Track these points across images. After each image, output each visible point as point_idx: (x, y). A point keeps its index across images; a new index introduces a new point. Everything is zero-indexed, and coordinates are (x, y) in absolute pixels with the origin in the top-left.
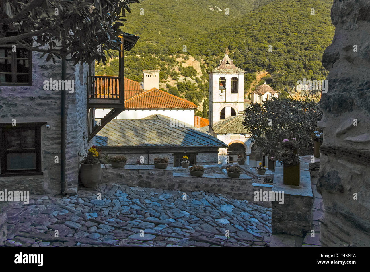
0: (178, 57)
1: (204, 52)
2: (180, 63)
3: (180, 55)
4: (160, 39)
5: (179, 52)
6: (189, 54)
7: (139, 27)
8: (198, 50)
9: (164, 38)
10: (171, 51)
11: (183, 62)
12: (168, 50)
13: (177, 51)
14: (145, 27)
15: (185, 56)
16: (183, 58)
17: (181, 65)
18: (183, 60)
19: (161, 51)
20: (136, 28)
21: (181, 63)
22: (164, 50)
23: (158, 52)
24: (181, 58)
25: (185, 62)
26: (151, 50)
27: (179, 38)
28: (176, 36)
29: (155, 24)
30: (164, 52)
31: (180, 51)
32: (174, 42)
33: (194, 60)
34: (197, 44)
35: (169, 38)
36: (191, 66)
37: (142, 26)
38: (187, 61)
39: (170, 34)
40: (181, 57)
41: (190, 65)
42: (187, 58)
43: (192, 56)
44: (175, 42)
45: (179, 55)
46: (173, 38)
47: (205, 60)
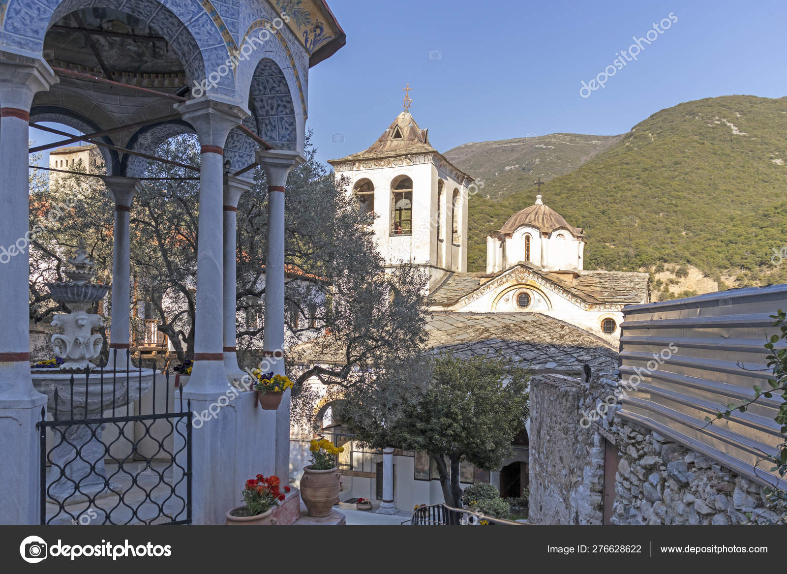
0: (660, 269)
1: (737, 259)
2: (664, 285)
3: (666, 265)
4: (634, 236)
5: (662, 258)
6: (688, 262)
7: (590, 213)
8: (721, 255)
9: (644, 234)
10: (644, 257)
11: (672, 282)
12: (636, 256)
13: (657, 255)
14: (603, 213)
15: (678, 267)
16: (672, 272)
17: (666, 290)
18: (673, 277)
19: (619, 259)
20: (584, 217)
21: (667, 285)
22: (627, 256)
23: (612, 262)
24: (668, 273)
25: (677, 283)
26: (596, 257)
27: (684, 233)
28: (676, 228)
29: (629, 205)
30: (625, 260)
31: (666, 257)
32: (669, 241)
33: (701, 276)
34: (722, 242)
35: (658, 234)
36: (691, 290)
37: (597, 211)
38: (682, 279)
39: (659, 225)
40: (668, 270)
41: (692, 288)
42: (682, 273)
43: (696, 265)
44: (672, 243)
45: (663, 266)
46: (668, 232)
47: (738, 280)
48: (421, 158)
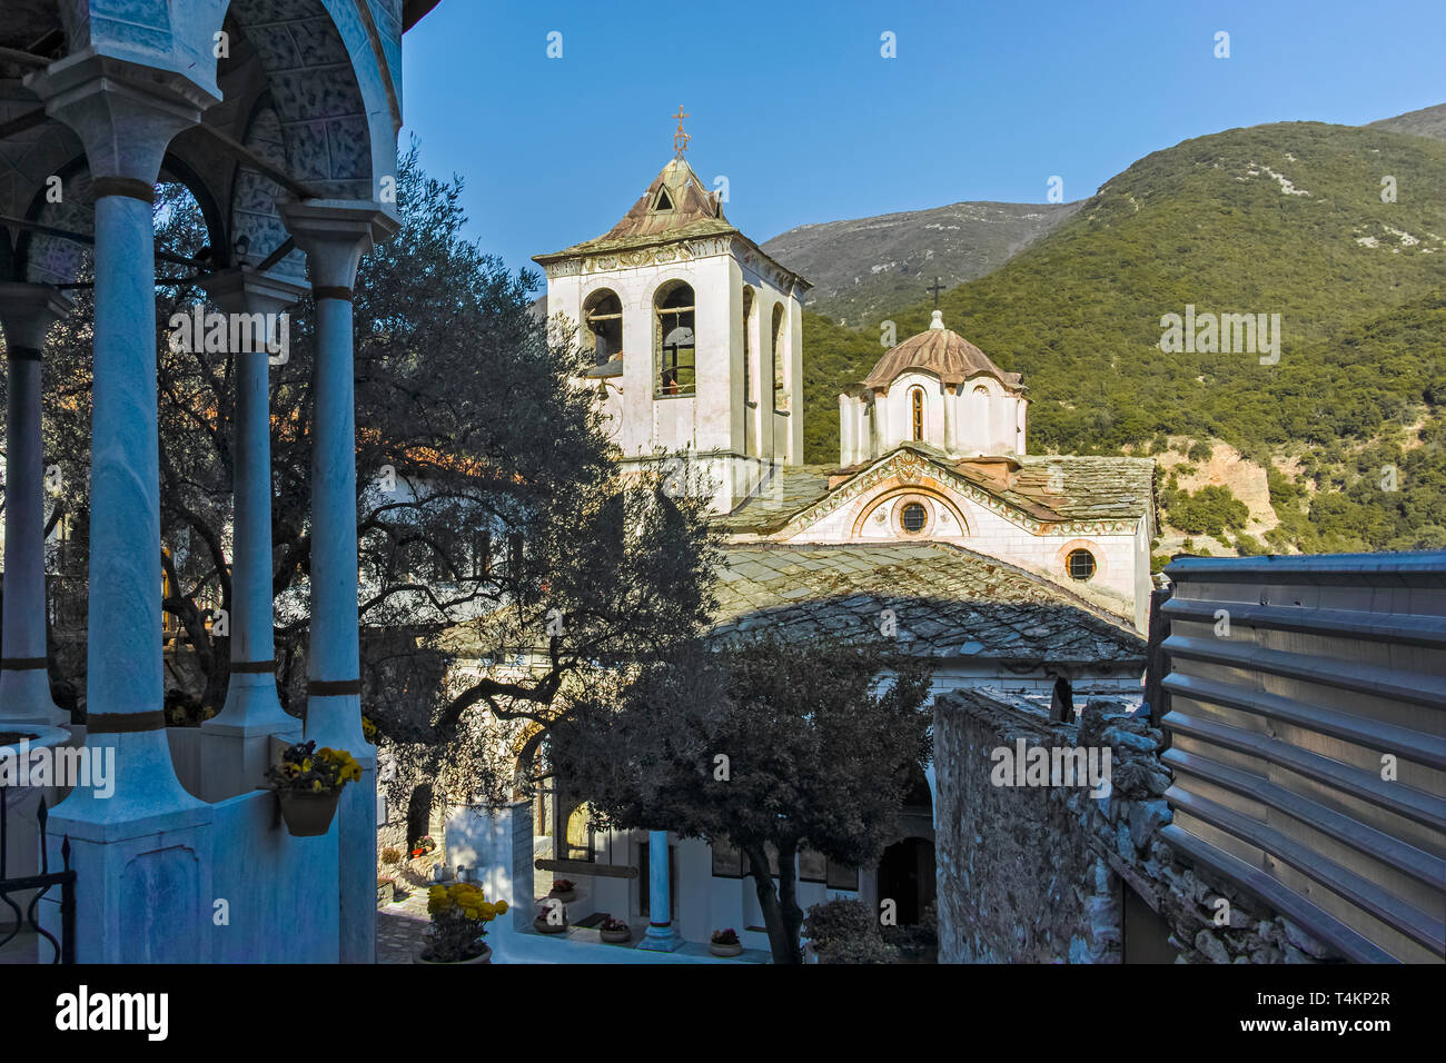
0: (1160, 447)
1: (1300, 424)
2: (1169, 476)
3: (1171, 440)
4: (1110, 386)
5: (1164, 427)
6: (1211, 432)
7: (1028, 347)
8: (1270, 418)
9: (1129, 381)
10: (1129, 424)
11: (1182, 470)
12: (1115, 423)
13: (1154, 421)
14: (1051, 346)
15: (1192, 443)
16: (1182, 453)
17: (1173, 486)
18: (1184, 460)
19: (1085, 430)
20: (1017, 354)
21: (1173, 475)
22: (1098, 424)
23: (1072, 435)
24: (1175, 454)
25: (1192, 472)
26: (1042, 427)
27: (1200, 379)
28: (1185, 369)
29: (1098, 331)
30: (1096, 431)
31: (1170, 424)
32: (1174, 394)
33: (1235, 458)
34: (1271, 393)
35: (1152, 382)
36: (1218, 485)
37: (1041, 342)
38: (1201, 465)
39: (1155, 366)
40: (1174, 447)
41: (1219, 480)
42: (1200, 453)
43: (1227, 439)
44: (1180, 397)
45: (1165, 441)
46: (1172, 378)
47: (1302, 463)
48: (710, 245)
